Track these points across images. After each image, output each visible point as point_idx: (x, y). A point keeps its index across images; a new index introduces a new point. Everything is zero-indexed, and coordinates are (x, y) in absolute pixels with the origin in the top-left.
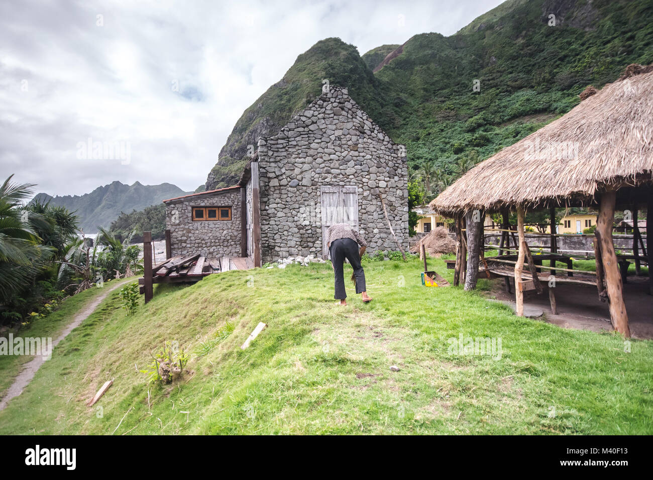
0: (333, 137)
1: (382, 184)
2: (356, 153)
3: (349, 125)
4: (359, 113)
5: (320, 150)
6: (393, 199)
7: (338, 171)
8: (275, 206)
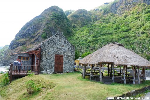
0: (59, 43)
1: (69, 55)
2: (64, 47)
3: (63, 41)
4: (65, 38)
5: (56, 46)
6: (71, 58)
7: (59, 51)
8: (44, 59)
